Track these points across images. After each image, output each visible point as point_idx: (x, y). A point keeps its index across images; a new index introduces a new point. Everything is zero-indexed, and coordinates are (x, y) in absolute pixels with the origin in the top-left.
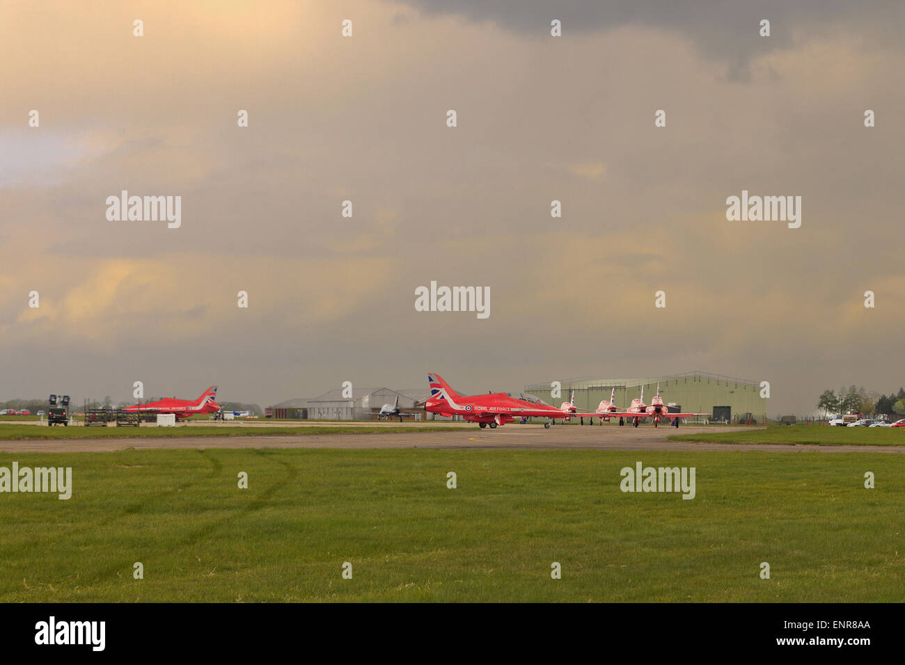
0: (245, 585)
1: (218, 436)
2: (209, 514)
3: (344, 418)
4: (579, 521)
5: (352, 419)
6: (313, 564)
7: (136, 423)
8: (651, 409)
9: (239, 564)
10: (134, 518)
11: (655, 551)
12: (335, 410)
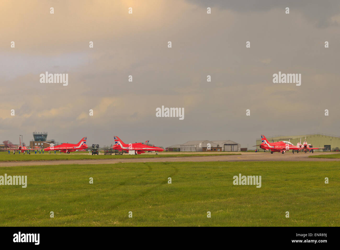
0: (162, 211)
1: (150, 158)
2: (148, 185)
3: (193, 151)
4: (280, 187)
5: (195, 151)
6: (186, 203)
7: (122, 153)
8: (303, 146)
9: (160, 203)
10: (122, 187)
11: (309, 198)
12: (190, 148)
